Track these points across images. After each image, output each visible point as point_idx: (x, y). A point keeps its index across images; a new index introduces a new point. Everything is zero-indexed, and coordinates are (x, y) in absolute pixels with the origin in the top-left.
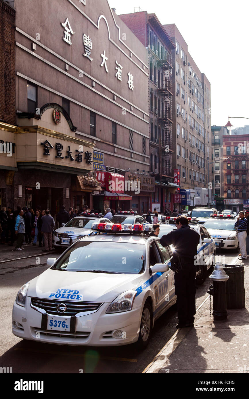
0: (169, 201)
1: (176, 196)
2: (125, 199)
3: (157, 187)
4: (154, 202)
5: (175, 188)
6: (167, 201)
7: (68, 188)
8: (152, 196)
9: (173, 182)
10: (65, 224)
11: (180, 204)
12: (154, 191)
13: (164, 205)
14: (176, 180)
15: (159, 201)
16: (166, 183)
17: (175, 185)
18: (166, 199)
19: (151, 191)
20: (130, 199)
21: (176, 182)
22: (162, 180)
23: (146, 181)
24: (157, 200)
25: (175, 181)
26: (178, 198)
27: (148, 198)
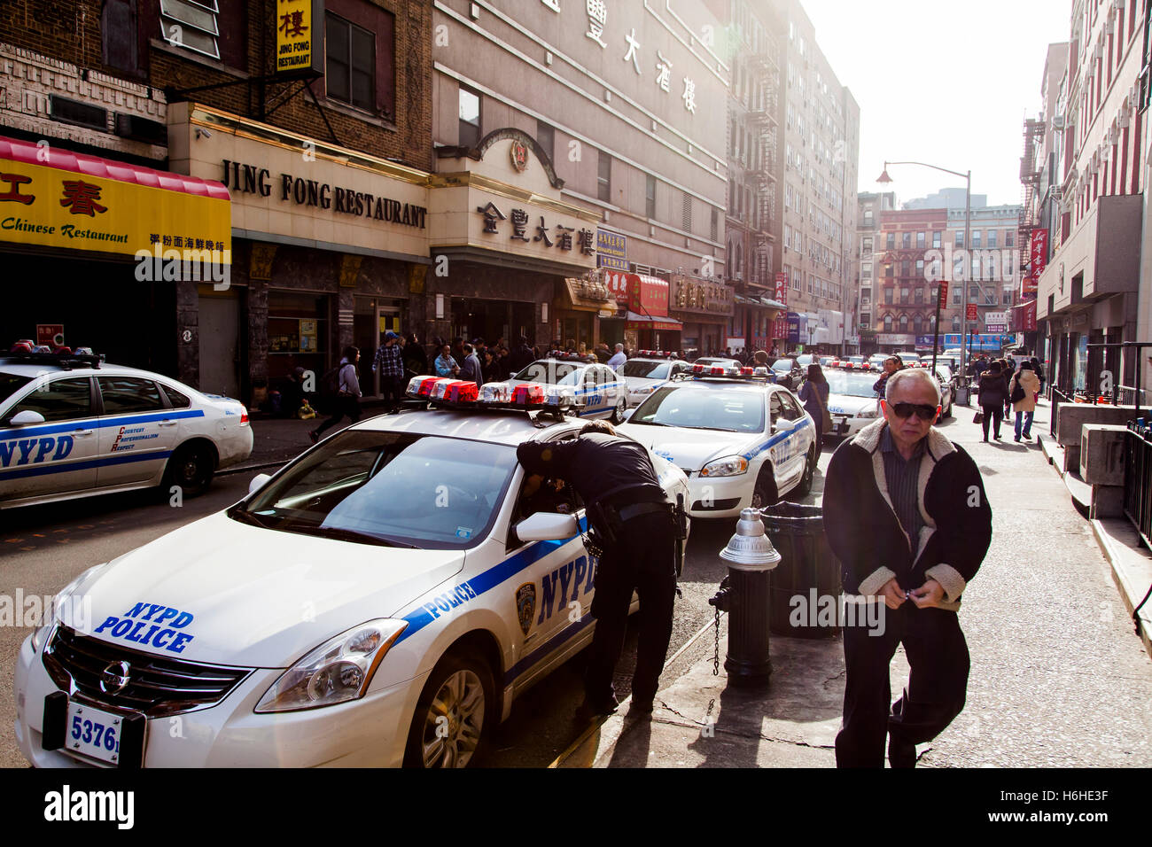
0: (763, 334)
1: (779, 326)
2: (666, 327)
3: (738, 306)
4: (733, 336)
5: (775, 309)
6: (759, 334)
7: (545, 302)
8: (727, 323)
9: (774, 298)
10: (515, 374)
11: (787, 341)
12: (732, 314)
13: (752, 343)
14: (779, 294)
15: (742, 334)
16: (758, 298)
17: (777, 303)
18: (757, 331)
19: (726, 314)
20: (679, 328)
21: (779, 298)
22: (750, 293)
23: (716, 294)
24: (737, 332)
25: (777, 296)
26: (782, 330)
27: (719, 327)
